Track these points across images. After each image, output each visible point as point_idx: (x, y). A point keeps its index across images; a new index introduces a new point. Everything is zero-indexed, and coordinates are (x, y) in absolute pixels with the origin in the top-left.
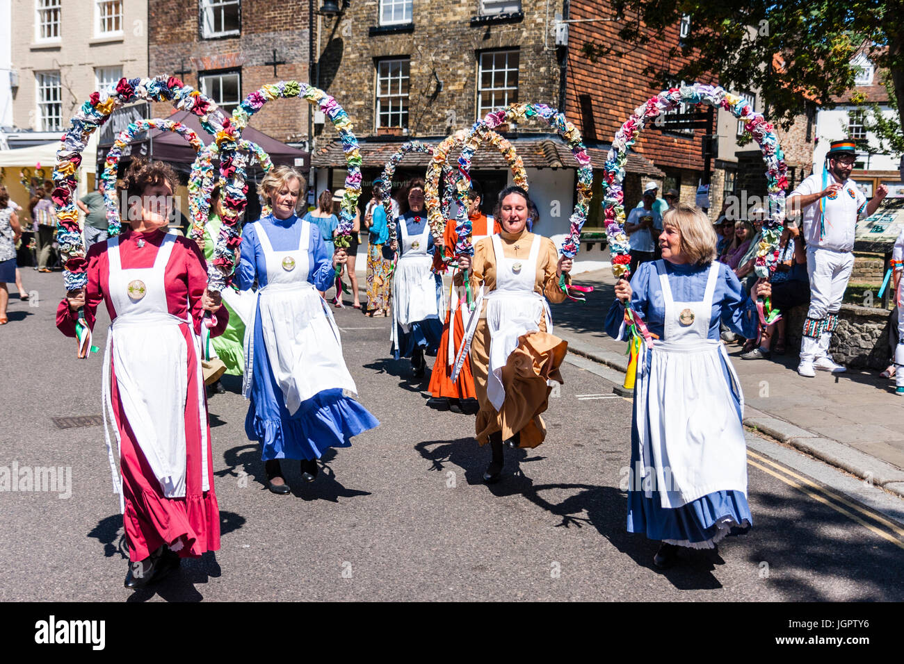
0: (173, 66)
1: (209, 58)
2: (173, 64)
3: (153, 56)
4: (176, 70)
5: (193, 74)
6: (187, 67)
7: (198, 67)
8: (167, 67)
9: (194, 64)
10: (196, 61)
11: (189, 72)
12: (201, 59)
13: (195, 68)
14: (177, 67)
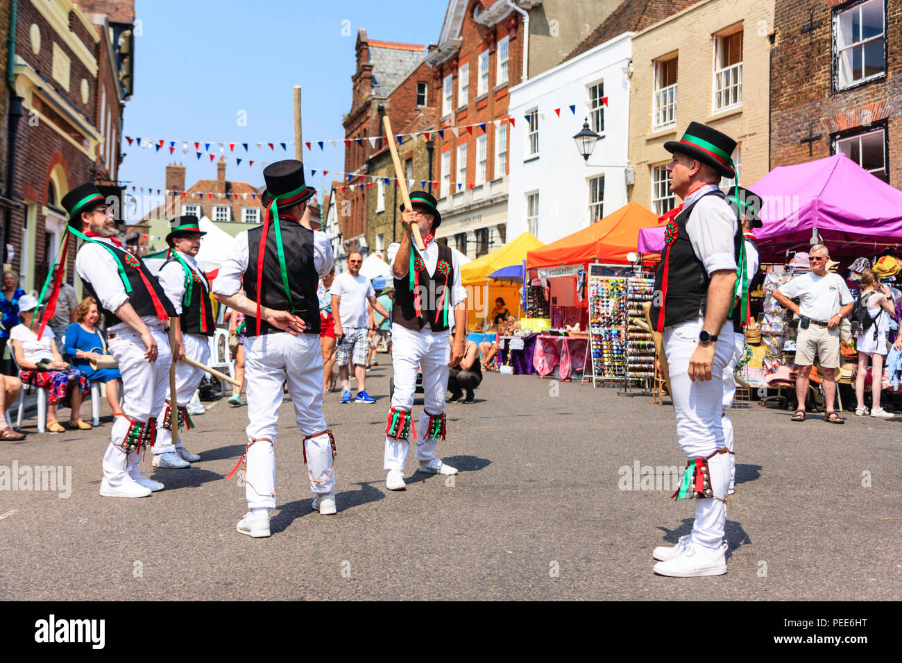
0: (799, 134)
1: (845, 115)
2: (800, 131)
3: (775, 125)
4: (802, 137)
5: (824, 139)
6: (817, 132)
7: (831, 129)
8: (791, 136)
9: (825, 126)
10: (828, 122)
11: (819, 138)
12: (835, 118)
13: (827, 131)
14: (804, 134)
